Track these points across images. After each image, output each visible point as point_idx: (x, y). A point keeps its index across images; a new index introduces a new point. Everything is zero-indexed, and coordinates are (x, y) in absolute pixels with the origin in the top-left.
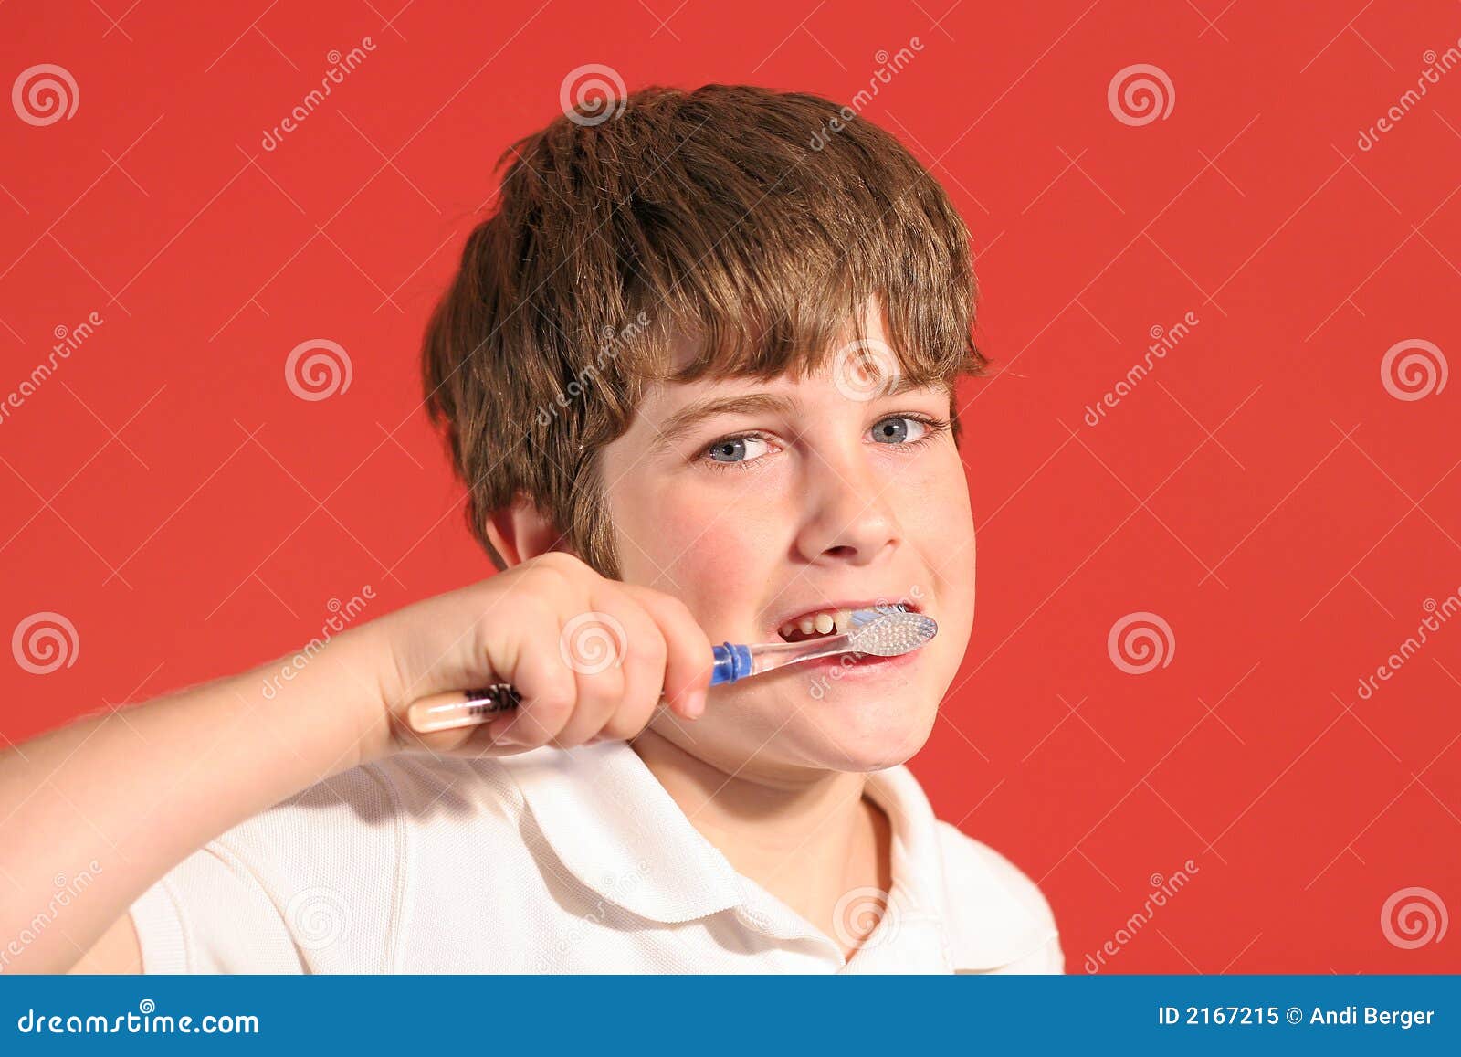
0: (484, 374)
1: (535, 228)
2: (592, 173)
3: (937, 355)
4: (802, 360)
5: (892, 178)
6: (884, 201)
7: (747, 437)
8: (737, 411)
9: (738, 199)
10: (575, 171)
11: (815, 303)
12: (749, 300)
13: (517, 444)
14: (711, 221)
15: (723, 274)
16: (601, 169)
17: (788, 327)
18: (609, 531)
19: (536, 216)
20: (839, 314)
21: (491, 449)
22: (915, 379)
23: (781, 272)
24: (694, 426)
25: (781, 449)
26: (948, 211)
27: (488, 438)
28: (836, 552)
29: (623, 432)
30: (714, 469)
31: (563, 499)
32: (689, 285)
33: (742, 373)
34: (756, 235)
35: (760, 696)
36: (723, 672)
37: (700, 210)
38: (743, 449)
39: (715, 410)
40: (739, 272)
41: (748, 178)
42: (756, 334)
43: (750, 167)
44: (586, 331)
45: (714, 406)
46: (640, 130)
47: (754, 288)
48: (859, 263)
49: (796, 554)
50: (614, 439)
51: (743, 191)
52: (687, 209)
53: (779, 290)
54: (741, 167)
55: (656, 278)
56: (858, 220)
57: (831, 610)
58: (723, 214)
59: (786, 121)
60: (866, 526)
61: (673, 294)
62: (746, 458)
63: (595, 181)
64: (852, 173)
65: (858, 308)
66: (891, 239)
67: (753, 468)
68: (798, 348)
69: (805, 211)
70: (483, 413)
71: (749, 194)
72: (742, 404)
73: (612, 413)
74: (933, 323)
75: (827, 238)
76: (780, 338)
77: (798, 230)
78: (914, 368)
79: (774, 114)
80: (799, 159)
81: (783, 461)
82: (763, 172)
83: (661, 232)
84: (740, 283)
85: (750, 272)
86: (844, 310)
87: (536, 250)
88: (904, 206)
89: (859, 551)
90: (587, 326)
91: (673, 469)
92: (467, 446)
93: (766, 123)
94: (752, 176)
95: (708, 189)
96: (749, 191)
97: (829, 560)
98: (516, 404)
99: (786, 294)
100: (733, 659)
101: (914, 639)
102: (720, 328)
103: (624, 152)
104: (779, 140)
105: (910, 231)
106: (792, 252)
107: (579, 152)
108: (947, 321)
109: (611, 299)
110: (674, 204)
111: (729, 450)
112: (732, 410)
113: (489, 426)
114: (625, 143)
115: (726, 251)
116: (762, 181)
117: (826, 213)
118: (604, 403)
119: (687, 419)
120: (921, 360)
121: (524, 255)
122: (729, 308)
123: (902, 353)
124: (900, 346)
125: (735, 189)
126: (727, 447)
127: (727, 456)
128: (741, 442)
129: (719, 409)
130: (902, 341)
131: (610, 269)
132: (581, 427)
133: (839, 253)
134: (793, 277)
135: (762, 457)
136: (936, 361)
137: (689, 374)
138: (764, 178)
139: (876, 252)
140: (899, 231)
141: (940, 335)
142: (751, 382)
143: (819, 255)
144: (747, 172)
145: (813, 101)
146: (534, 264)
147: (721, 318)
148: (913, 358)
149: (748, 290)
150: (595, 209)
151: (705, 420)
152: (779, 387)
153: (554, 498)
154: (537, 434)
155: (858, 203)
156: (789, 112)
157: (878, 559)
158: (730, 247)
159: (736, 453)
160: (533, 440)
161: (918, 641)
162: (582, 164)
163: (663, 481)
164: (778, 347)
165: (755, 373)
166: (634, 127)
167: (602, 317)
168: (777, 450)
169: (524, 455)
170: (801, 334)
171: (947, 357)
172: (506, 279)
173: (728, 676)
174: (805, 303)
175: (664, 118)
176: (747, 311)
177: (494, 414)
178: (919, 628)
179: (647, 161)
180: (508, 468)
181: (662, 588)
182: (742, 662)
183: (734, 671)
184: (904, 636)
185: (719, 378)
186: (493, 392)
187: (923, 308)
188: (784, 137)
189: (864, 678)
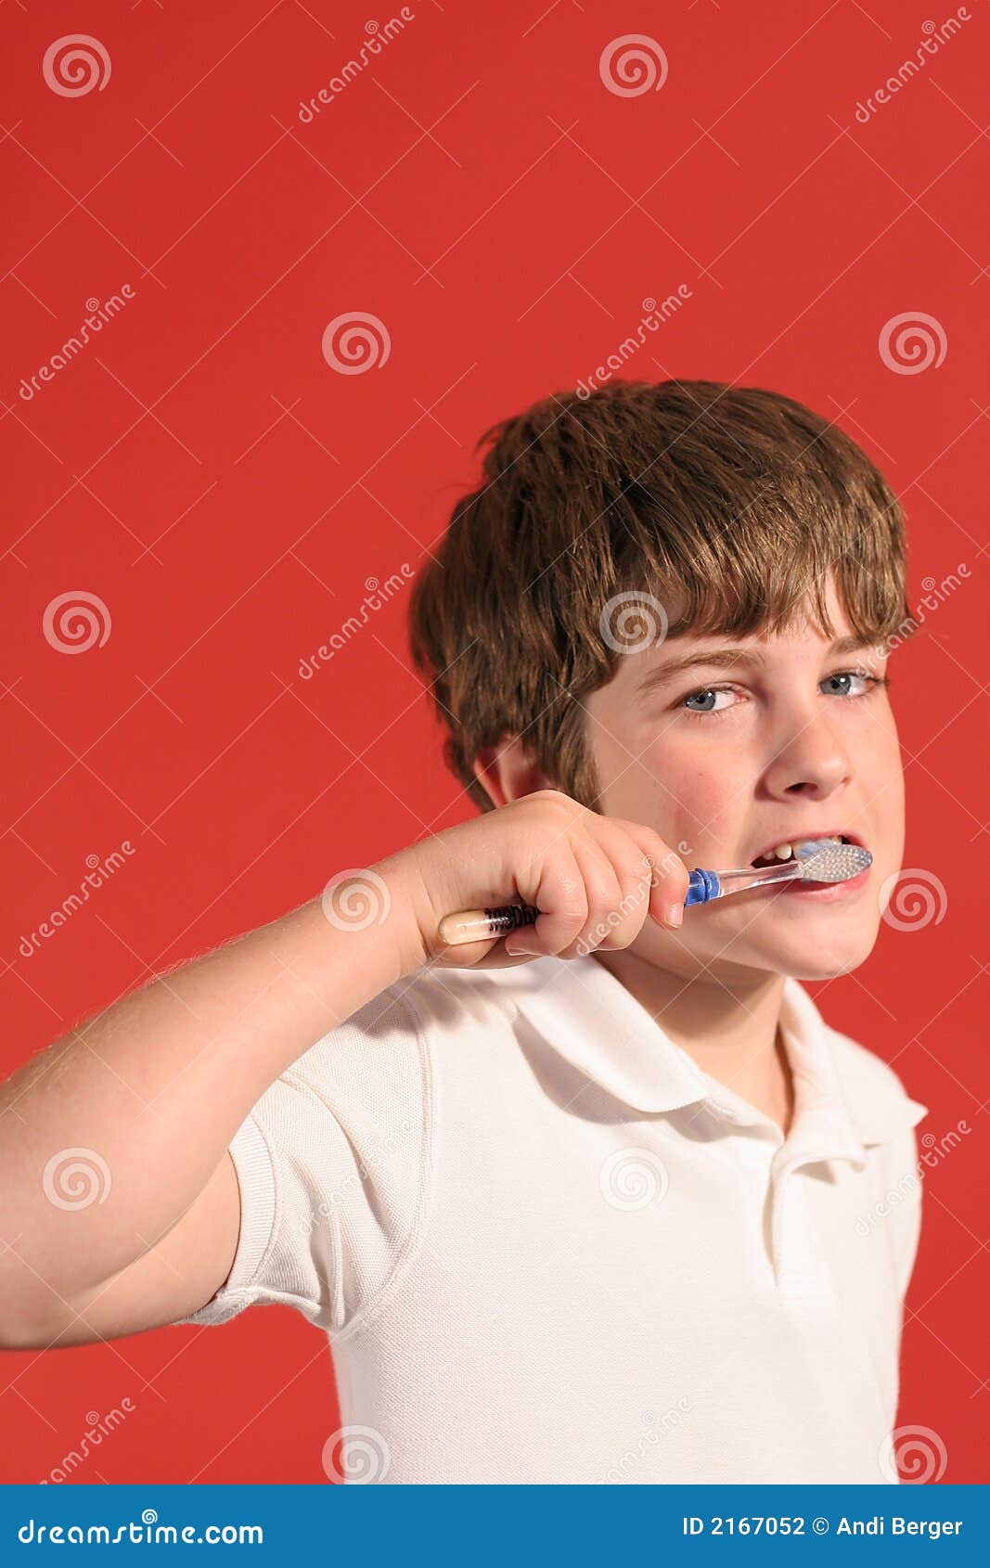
0: (478, 631)
1: (528, 504)
2: (582, 456)
3: (880, 618)
4: (771, 623)
5: (843, 464)
6: (839, 486)
7: (719, 690)
8: (715, 664)
9: (718, 481)
10: (564, 455)
11: (786, 572)
12: (728, 568)
13: (508, 694)
14: (694, 500)
15: (706, 547)
16: (591, 453)
17: (762, 593)
18: (593, 772)
19: (527, 491)
20: (804, 582)
21: (483, 697)
22: (863, 640)
23: (756, 545)
24: (675, 676)
25: (748, 698)
26: (887, 494)
27: (480, 688)
28: (797, 789)
29: (609, 681)
30: (691, 718)
31: (549, 741)
32: (673, 552)
33: (718, 632)
34: (734, 512)
35: (731, 916)
36: (695, 894)
37: (684, 490)
38: (713, 701)
39: (695, 662)
40: (719, 543)
41: (725, 463)
42: (733, 600)
43: (727, 454)
44: (580, 596)
45: (695, 658)
46: (624, 419)
47: (733, 559)
48: (819, 537)
49: (762, 792)
50: (599, 687)
51: (721, 473)
52: (673, 490)
53: (754, 561)
54: (719, 454)
55: (646, 548)
56: (819, 503)
57: (792, 842)
58: (705, 494)
59: (752, 413)
60: (827, 765)
61: (660, 562)
62: (716, 707)
63: (585, 463)
64: (811, 460)
65: (820, 577)
66: (845, 517)
67: (724, 715)
68: (768, 611)
69: (775, 492)
70: (476, 664)
71: (728, 478)
72: (718, 658)
73: (600, 667)
74: (877, 594)
75: (795, 517)
76: (754, 602)
77: (770, 509)
78: (863, 631)
79: (739, 407)
80: (768, 446)
81: (748, 710)
82: (738, 459)
83: (650, 509)
84: (721, 555)
85: (729, 545)
86: (808, 578)
87: (530, 522)
88: (855, 489)
89: (819, 787)
90: (581, 589)
91: (653, 716)
92: (458, 695)
93: (735, 414)
94: (729, 462)
95: (690, 472)
96: (727, 474)
97: (791, 797)
98: (508, 659)
99: (760, 564)
100: (705, 881)
101: (853, 867)
102: (702, 592)
103: (612, 439)
104: (750, 431)
105: (859, 510)
106: (765, 527)
107: (566, 437)
108: (889, 588)
109: (604, 566)
110: (662, 485)
111: (702, 700)
112: (709, 663)
113: (481, 676)
114: (611, 430)
115: (708, 527)
116: (737, 465)
117: (792, 493)
118: (591, 655)
119: (669, 670)
120: (868, 623)
121: (517, 526)
122: (711, 575)
123: (854, 616)
124: (851, 610)
125: (715, 473)
126: (701, 698)
127: (700, 706)
128: (713, 694)
129: (698, 661)
130: (854, 607)
131: (604, 541)
132: (569, 679)
133: (804, 530)
134: (766, 550)
135: (731, 706)
136: (881, 623)
137: (675, 632)
138: (739, 463)
139: (832, 528)
140: (852, 509)
141: (883, 602)
142: (725, 640)
143: (786, 529)
144: (724, 458)
145: (769, 395)
146: (529, 534)
147: (703, 583)
148: (861, 621)
149: (727, 560)
150: (587, 487)
151: (684, 670)
152: (749, 644)
153: (541, 738)
154: (528, 682)
155: (818, 486)
156: (754, 405)
157: (833, 796)
158: (712, 524)
159: (707, 701)
160: (524, 687)
161: (856, 870)
162: (570, 448)
163: (646, 728)
164: (752, 609)
165: (729, 633)
166: (617, 416)
167: (596, 582)
168: (744, 700)
169: (515, 704)
170: (772, 600)
171: (889, 621)
172: (502, 547)
173: (699, 897)
174: (776, 572)
175: (645, 409)
176: (725, 578)
177: (487, 664)
178: (857, 858)
179: (633, 447)
180: (499, 712)
181: (640, 820)
182: (713, 886)
183: (706, 892)
184: (845, 865)
185: (698, 636)
186: (486, 647)
187: (870, 576)
188: (752, 427)
189: (825, 897)
